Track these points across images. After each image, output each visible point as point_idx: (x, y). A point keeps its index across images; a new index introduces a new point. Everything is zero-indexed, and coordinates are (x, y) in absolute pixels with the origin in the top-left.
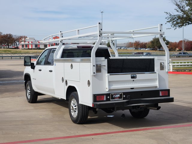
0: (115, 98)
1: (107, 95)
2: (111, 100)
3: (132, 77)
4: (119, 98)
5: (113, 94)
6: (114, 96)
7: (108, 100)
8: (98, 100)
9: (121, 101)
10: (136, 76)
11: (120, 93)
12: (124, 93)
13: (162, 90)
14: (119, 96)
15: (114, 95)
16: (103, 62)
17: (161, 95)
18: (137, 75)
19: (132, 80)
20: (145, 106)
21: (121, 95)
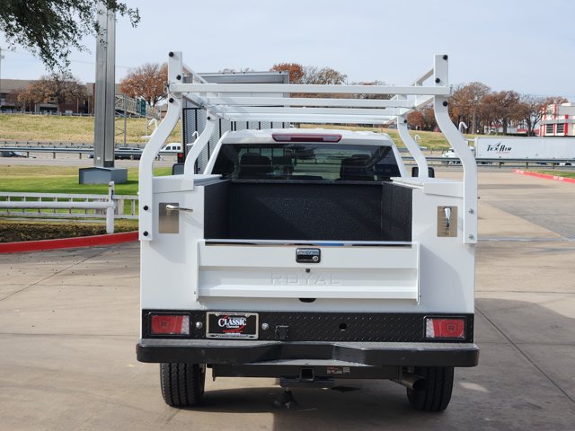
0: (225, 329)
1: (195, 315)
2: (208, 335)
3: (300, 258)
4: (243, 330)
5: (217, 314)
6: (222, 323)
7: (196, 333)
8: (155, 330)
9: (252, 342)
10: (319, 256)
11: (247, 315)
12: (265, 316)
13: (435, 316)
14: (242, 322)
15: (221, 317)
16: (188, 195)
17: (430, 332)
18: (322, 249)
19: (301, 269)
20: (345, 371)
21: (251, 320)
